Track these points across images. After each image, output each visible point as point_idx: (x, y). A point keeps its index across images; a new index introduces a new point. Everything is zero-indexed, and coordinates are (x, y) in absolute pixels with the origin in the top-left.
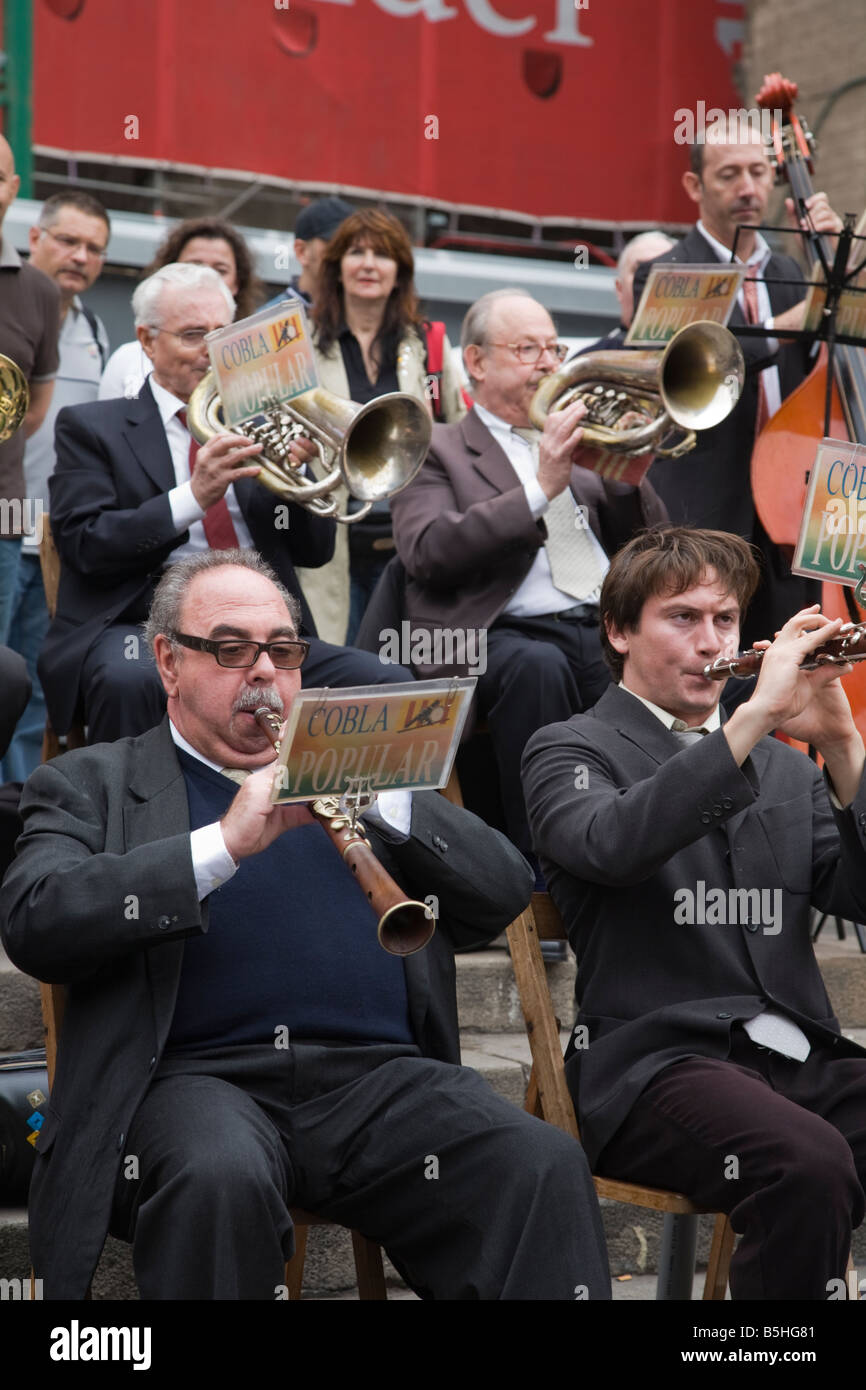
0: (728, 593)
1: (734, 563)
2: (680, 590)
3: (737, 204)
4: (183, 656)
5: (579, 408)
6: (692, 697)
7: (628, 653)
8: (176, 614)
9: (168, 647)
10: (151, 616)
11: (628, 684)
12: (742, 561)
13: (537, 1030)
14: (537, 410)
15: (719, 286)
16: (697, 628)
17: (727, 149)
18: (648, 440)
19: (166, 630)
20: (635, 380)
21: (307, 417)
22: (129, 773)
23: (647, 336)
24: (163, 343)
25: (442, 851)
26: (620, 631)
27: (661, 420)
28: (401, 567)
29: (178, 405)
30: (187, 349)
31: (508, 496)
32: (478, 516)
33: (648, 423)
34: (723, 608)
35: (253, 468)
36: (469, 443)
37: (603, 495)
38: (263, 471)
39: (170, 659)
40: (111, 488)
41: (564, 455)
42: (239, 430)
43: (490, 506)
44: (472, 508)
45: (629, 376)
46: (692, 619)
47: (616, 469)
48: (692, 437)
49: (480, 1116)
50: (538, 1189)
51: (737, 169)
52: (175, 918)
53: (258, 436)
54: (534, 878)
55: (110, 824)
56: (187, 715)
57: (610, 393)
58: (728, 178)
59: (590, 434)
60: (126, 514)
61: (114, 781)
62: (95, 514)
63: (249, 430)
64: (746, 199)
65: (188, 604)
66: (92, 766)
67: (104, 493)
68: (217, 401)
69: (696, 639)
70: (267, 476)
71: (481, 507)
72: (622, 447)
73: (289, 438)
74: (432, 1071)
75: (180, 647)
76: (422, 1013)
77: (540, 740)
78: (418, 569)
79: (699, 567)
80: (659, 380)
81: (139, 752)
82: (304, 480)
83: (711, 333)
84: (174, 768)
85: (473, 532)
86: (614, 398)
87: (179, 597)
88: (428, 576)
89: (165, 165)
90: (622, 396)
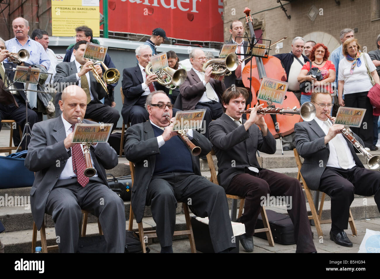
0: (244, 99)
1: (245, 93)
2: (236, 98)
3: (238, 33)
4: (153, 108)
5: (211, 68)
6: (238, 116)
7: (227, 108)
8: (151, 101)
9: (150, 107)
10: (146, 102)
11: (227, 113)
12: (246, 93)
13: (212, 170)
14: (203, 68)
15: (234, 47)
16: (239, 104)
17: (236, 25)
18: (224, 73)
19: (149, 104)
20: (220, 63)
21: (166, 71)
22: (144, 129)
23: (222, 56)
24: (141, 58)
25: (198, 141)
26: (226, 104)
27: (225, 70)
28: (181, 95)
29: (144, 68)
30: (145, 59)
31: (199, 83)
32: (195, 86)
33: (223, 70)
34: (243, 101)
35: (156, 80)
36: (192, 74)
37: (215, 83)
38: (158, 80)
39: (150, 109)
40: (132, 83)
41: (209, 76)
42: (154, 73)
43: (197, 84)
44: (194, 84)
45: (219, 63)
46: (238, 103)
47: (218, 78)
48: (231, 72)
49: (206, 184)
50: (217, 196)
51: (238, 28)
52: (155, 151)
53: (157, 74)
54: (212, 146)
55: (142, 137)
56: (154, 118)
57: (216, 66)
58: (236, 29)
59: (214, 72)
60: (134, 87)
61: (142, 129)
62: (129, 87)
63: (156, 73)
64: (240, 32)
65: (153, 99)
66: (138, 127)
67: (131, 84)
68: (151, 68)
69: (239, 106)
70: (159, 81)
71: (195, 85)
72: (219, 74)
73: (163, 75)
74: (197, 177)
75: (152, 106)
76: (195, 167)
77: (211, 123)
78: (184, 95)
79: (239, 94)
80: (225, 63)
81: (145, 125)
82: (165, 82)
83: (233, 55)
84: (151, 127)
85: (194, 89)
86: (217, 66)
87: (151, 98)
88: (186, 96)
89: (129, 33)
90: (218, 66)
